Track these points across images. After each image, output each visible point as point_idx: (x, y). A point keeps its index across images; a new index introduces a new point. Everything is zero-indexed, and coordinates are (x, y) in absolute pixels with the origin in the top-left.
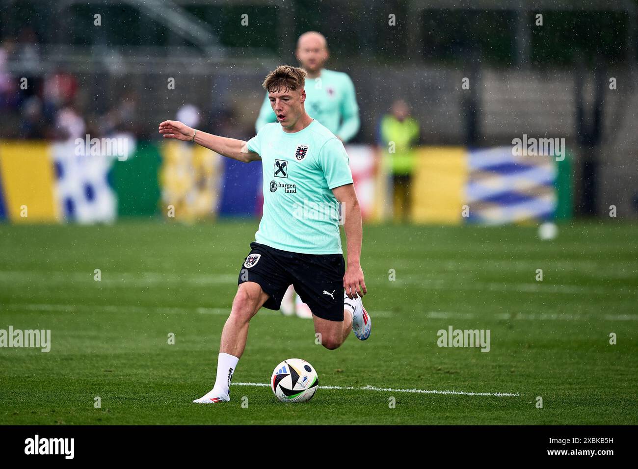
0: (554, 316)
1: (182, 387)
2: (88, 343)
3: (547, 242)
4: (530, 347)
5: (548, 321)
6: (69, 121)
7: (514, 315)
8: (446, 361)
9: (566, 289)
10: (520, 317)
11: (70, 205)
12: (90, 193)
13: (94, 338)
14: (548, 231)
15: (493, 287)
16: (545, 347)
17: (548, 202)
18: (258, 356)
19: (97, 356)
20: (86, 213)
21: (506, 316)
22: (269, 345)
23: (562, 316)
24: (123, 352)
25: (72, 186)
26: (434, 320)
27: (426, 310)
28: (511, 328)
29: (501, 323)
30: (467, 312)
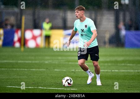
4: (79, 78)
7: (75, 70)
8: (59, 81)
16: (83, 78)
18: (13, 80)
21: (74, 70)
22: (16, 77)
26: (56, 71)
27: (54, 69)
28: (75, 73)
29: (72, 72)
30: (64, 69)
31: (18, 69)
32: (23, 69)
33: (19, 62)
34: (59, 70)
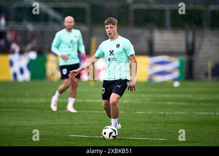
0: (179, 113)
1: (53, 137)
2: (21, 122)
3: (176, 88)
4: (170, 123)
5: (177, 114)
6: (15, 47)
7: (165, 112)
8: (142, 128)
9: (182, 104)
10: (167, 113)
11: (15, 75)
12: (22, 71)
13: (23, 120)
14: (177, 84)
15: (158, 103)
16: (176, 123)
17: (176, 74)
18: (79, 127)
19: (25, 126)
20: (20, 78)
21: (162, 113)
22: (82, 123)
23: (182, 113)
24: (33, 125)
25: (16, 68)
26: (138, 114)
27: (135, 111)
28: (164, 117)
29: (161, 115)
30: (149, 111)
31: (85, 111)
32: (93, 112)
33: (88, 101)
34: (143, 113)
